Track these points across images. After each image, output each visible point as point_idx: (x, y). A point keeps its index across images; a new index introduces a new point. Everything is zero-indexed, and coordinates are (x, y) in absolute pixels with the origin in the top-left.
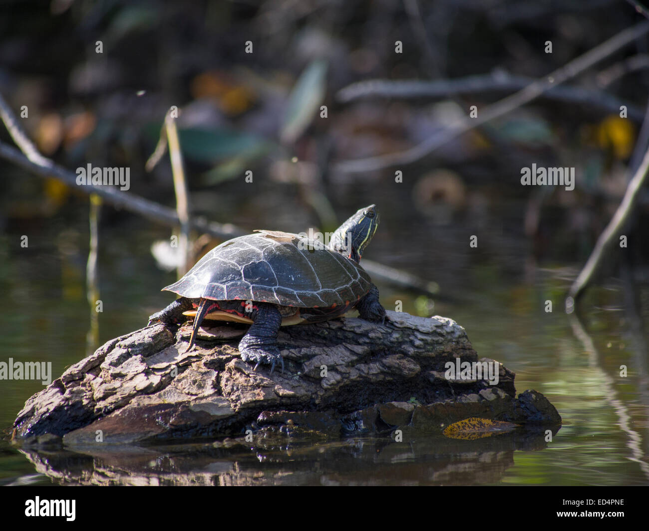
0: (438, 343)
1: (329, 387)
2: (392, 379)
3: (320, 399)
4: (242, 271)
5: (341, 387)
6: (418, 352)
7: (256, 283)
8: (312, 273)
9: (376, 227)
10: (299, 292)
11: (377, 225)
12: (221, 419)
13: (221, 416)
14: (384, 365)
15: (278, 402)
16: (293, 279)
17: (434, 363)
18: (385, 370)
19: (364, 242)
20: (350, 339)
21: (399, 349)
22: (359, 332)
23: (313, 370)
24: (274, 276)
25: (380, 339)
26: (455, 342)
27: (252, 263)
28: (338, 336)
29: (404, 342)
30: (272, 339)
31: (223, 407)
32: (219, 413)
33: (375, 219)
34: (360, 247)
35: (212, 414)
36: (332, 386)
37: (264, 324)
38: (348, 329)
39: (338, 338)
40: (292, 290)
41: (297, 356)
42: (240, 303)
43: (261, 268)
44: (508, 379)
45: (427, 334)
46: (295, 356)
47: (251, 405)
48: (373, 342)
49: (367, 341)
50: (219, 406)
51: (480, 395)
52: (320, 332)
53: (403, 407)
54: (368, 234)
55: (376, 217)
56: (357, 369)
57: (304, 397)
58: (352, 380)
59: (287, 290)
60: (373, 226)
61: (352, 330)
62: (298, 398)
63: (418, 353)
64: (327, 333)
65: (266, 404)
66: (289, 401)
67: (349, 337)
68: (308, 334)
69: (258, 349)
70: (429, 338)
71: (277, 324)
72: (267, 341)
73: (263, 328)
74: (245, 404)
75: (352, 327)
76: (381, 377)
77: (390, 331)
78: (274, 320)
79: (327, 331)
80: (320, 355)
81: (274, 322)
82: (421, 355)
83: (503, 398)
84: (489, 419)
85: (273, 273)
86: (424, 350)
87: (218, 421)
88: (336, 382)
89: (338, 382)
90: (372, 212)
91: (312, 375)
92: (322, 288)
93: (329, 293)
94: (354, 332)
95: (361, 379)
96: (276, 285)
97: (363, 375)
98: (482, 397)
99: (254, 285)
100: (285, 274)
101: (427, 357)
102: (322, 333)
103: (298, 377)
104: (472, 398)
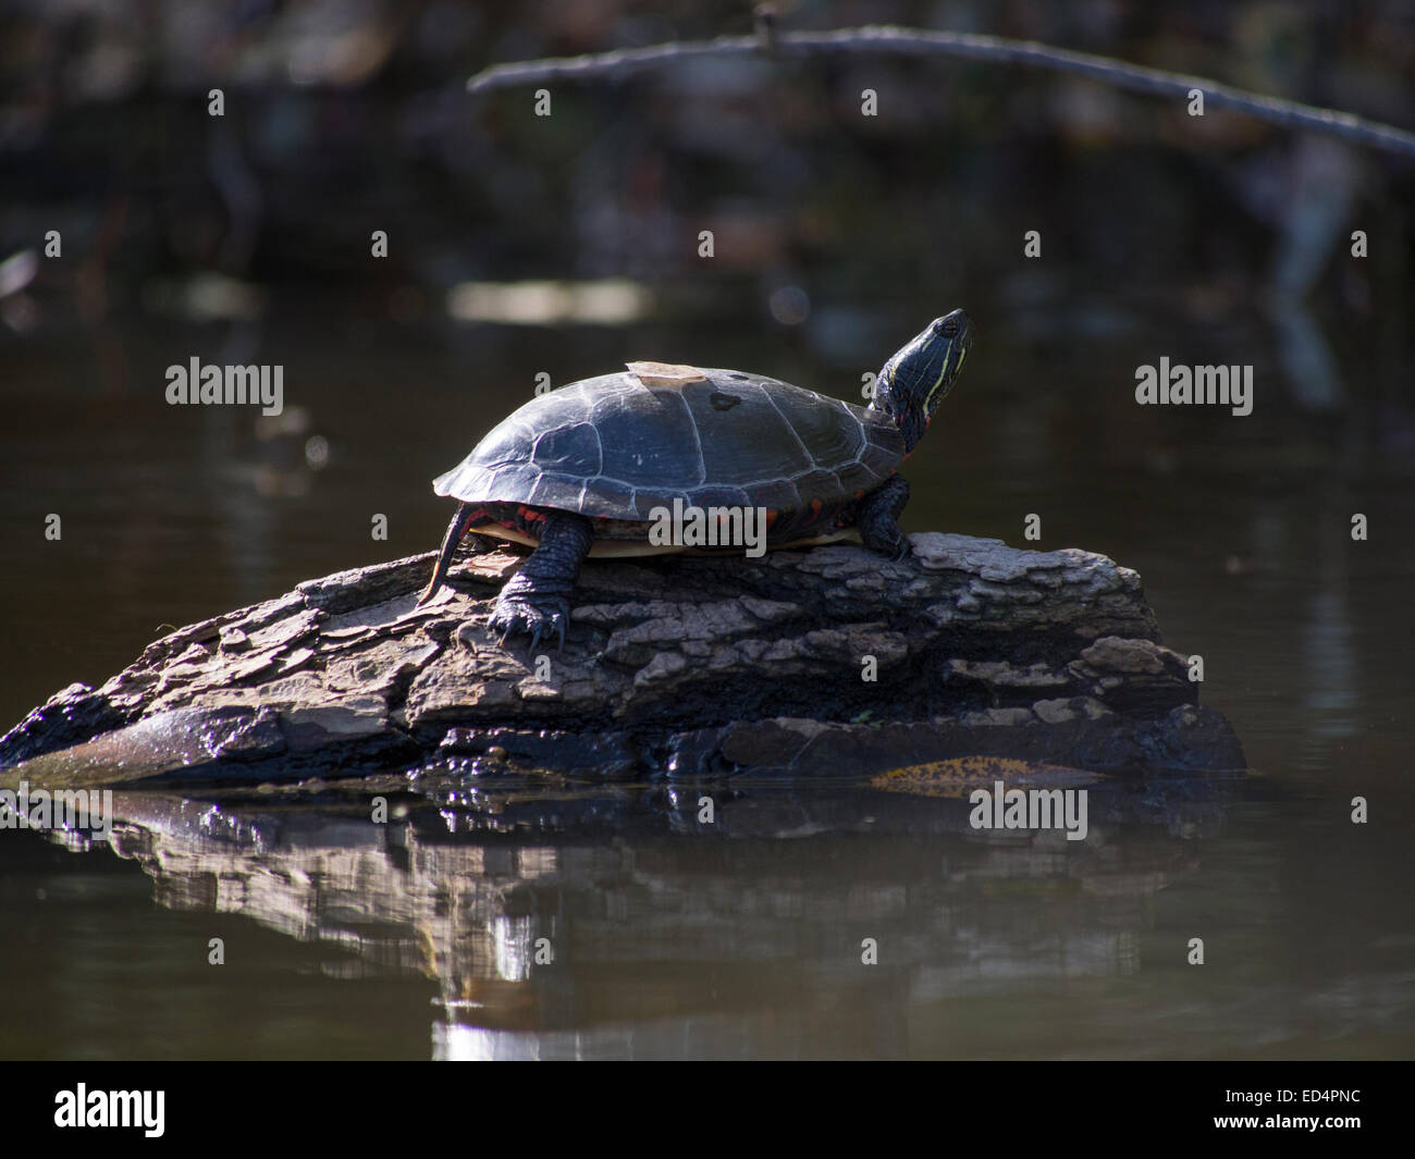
0: (1022, 602)
1: (646, 683)
2: (824, 672)
3: (625, 706)
4: (535, 444)
5: (681, 685)
6: (962, 621)
7: (554, 468)
8: (693, 450)
9: (962, 356)
10: (643, 488)
11: (964, 351)
12: (348, 742)
13: (351, 734)
14: (808, 644)
15: (518, 711)
16: (640, 462)
17: (1007, 644)
18: (809, 654)
19: (934, 388)
20: (809, 589)
21: (922, 612)
22: (829, 576)
23: (624, 649)
24: (598, 455)
25: (877, 591)
26: (1086, 602)
27: (563, 428)
28: (784, 583)
29: (937, 600)
30: (557, 583)
31: (367, 717)
32: (347, 729)
33: (959, 339)
34: (928, 399)
35: (330, 730)
36: (656, 683)
37: (548, 551)
38: (807, 570)
39: (784, 588)
40: (627, 484)
41: (607, 619)
42: (517, 509)
43: (576, 438)
44: (1172, 681)
45: (1000, 583)
46: (603, 619)
47: (445, 715)
48: (855, 596)
49: (842, 594)
50: (356, 714)
51: (1033, 712)
52: (745, 573)
53: (801, 729)
54: (943, 371)
55: (962, 333)
56: (736, 649)
57: (584, 704)
58: (714, 670)
59: (616, 484)
60: (955, 356)
61: (818, 570)
62: (569, 704)
63: (960, 623)
64: (760, 575)
65: (485, 713)
66: (545, 710)
67: (806, 586)
68: (718, 577)
69: (521, 602)
70: (998, 593)
71: (574, 553)
72: (544, 587)
73: (545, 559)
74: (429, 711)
75: (818, 566)
76: (795, 668)
77: (910, 575)
78: (566, 545)
79: (762, 572)
80: (660, 618)
81: (566, 548)
82: (971, 628)
83: (1093, 718)
84: (1022, 760)
85: (598, 450)
86: (977, 617)
87: (340, 744)
88: (666, 675)
89: (673, 675)
90: (953, 324)
91: (620, 659)
92: (705, 482)
93: (721, 493)
94: (819, 575)
95: (741, 670)
96: (595, 473)
97: (747, 661)
98: (1035, 714)
99: (548, 472)
100: (624, 451)
101: (988, 631)
102: (750, 575)
103: (594, 661)
104: (1001, 716)
